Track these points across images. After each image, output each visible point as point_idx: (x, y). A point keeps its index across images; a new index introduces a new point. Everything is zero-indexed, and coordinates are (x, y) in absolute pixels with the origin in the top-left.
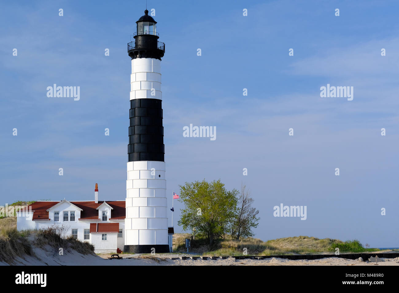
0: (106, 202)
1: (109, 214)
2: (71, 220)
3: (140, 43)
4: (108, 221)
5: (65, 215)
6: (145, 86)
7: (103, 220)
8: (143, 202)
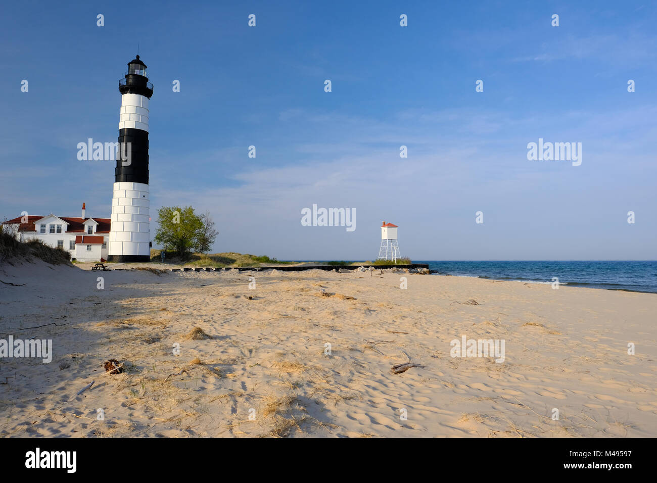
1: (94, 229)
2: (57, 232)
3: (130, 81)
4: (93, 234)
6: (134, 118)
7: (89, 233)
8: (128, 218)
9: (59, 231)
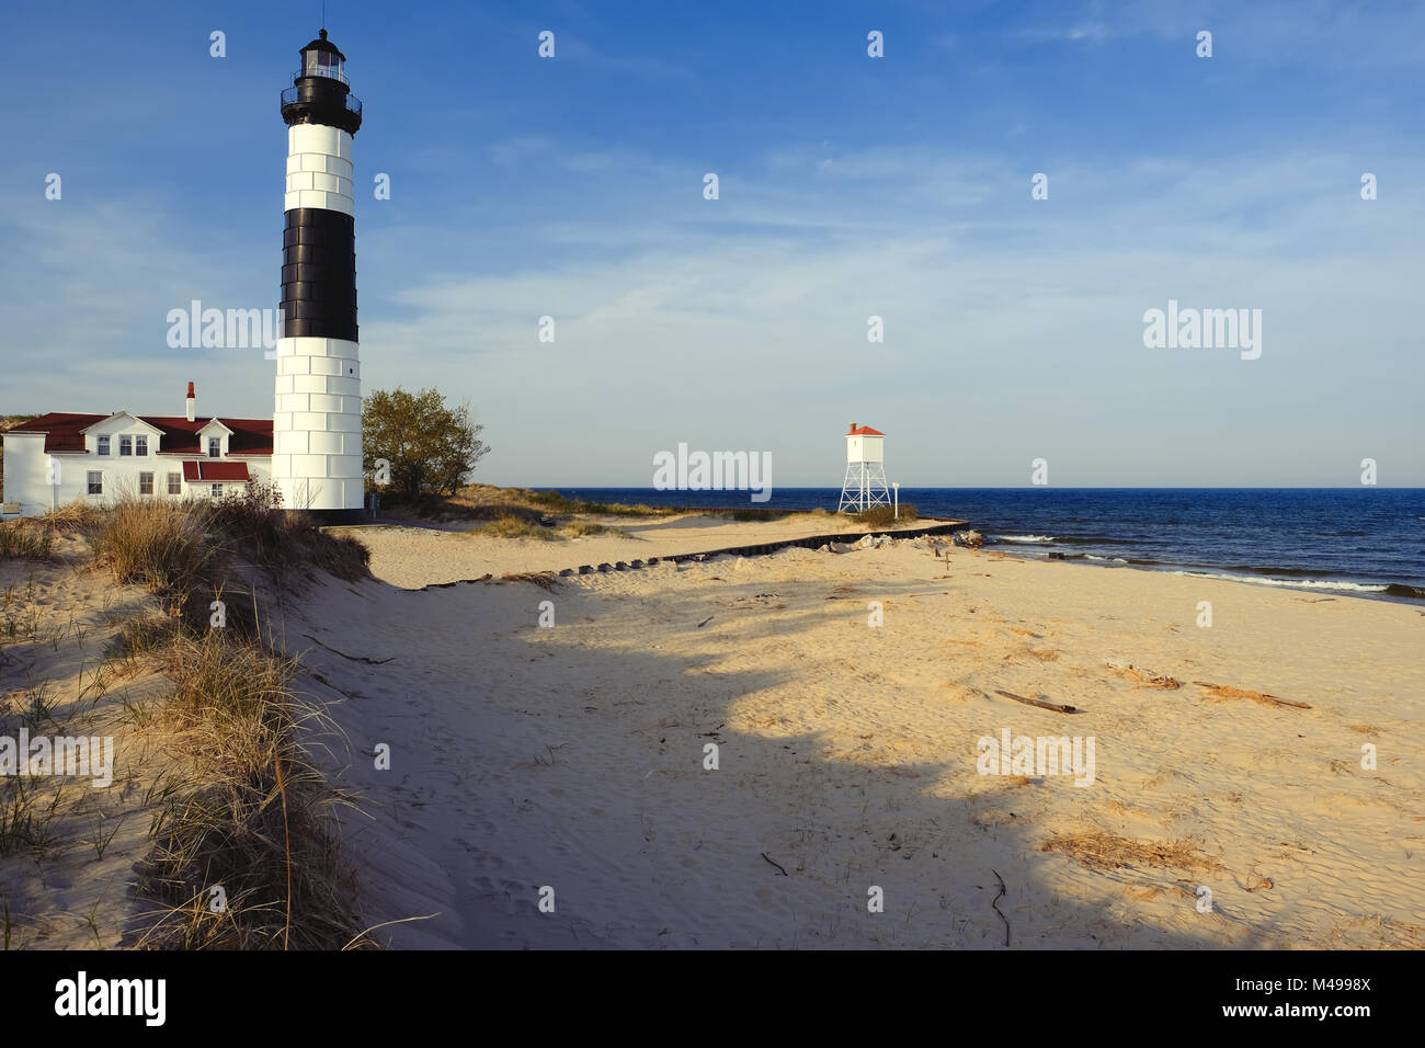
1: (224, 446)
2: (139, 454)
3: (309, 93)
4: (223, 458)
5: (123, 442)
6: (323, 182)
7: (212, 455)
8: (317, 422)
9: (142, 451)
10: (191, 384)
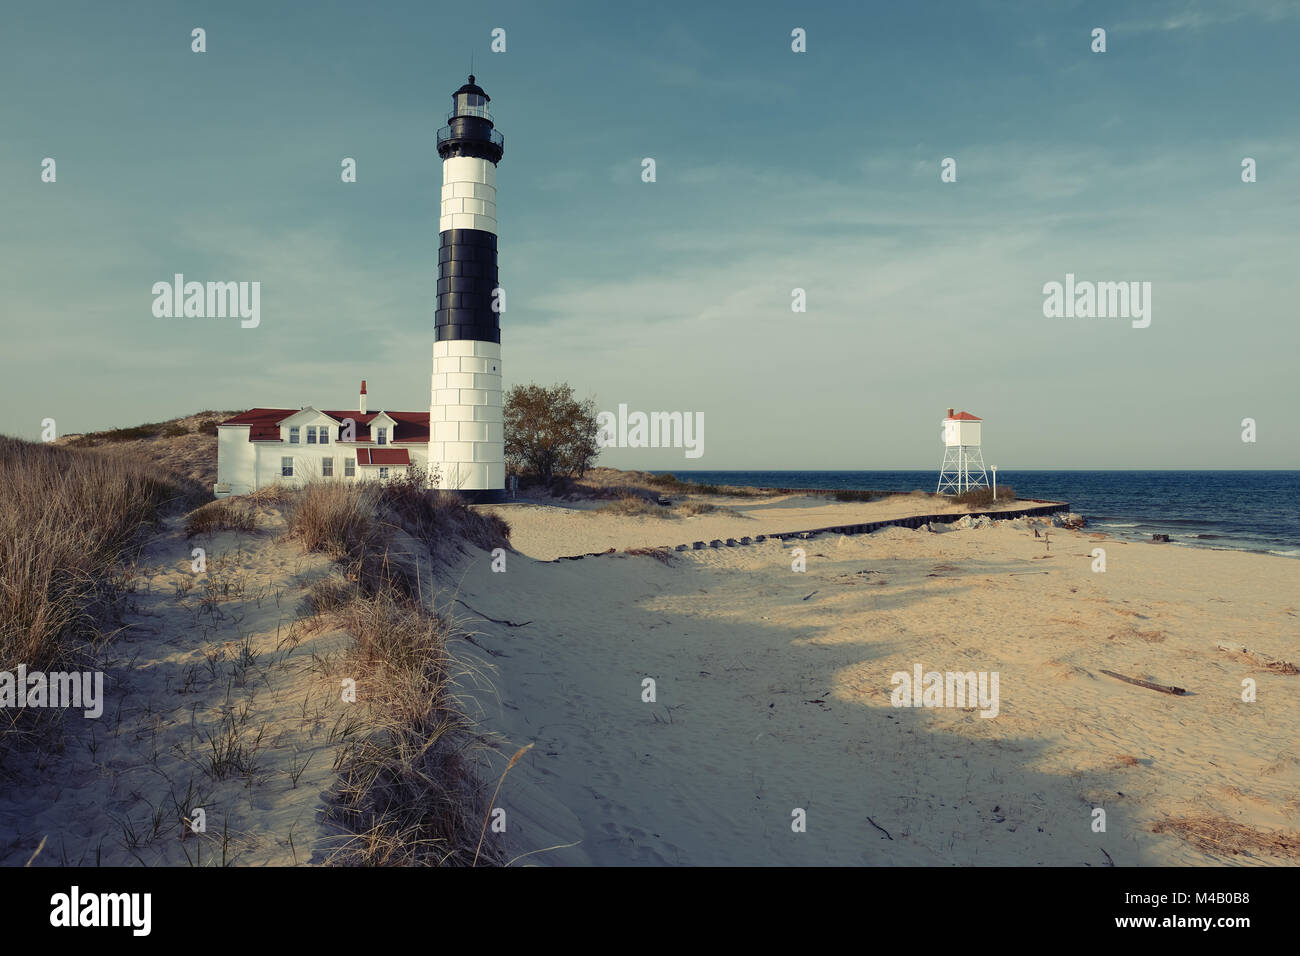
0: (386, 412)
1: (390, 435)
2: (322, 442)
3: (460, 130)
4: (389, 445)
5: (310, 432)
6: (471, 206)
7: (379, 443)
8: (465, 414)
9: (324, 440)
10: (364, 383)
